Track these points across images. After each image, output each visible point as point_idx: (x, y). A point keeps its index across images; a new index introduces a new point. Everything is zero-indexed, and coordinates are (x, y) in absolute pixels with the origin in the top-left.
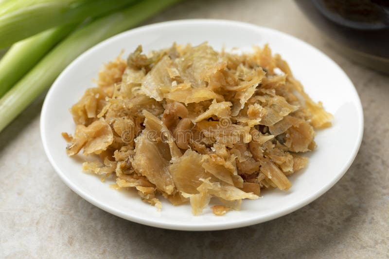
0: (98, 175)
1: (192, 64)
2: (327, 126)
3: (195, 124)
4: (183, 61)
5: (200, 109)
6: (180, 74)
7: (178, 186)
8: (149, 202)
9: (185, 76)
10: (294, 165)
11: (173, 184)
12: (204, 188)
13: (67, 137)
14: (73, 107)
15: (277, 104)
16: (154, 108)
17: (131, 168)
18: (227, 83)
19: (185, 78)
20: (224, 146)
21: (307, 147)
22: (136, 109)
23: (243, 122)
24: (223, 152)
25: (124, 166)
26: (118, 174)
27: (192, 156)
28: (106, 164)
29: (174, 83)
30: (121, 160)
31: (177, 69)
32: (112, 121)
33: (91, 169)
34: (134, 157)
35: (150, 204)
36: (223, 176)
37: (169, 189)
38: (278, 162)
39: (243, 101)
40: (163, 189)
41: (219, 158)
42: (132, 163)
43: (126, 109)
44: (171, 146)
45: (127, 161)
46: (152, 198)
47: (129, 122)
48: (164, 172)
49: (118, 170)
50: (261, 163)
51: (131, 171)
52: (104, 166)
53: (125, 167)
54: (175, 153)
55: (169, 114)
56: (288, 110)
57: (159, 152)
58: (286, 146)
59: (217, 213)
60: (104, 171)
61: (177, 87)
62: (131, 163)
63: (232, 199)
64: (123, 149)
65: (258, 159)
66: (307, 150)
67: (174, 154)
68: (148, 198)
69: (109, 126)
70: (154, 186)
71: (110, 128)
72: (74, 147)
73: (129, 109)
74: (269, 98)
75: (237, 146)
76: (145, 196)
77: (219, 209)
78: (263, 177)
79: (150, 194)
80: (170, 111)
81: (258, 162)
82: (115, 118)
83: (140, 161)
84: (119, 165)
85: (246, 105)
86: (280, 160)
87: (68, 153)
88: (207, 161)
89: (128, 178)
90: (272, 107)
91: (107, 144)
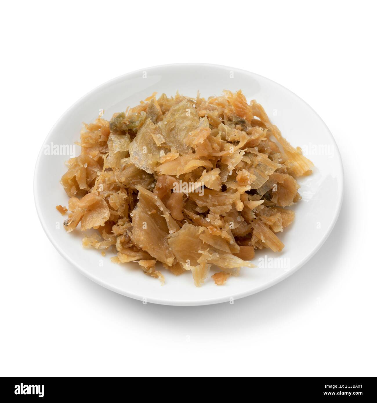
0: (98, 250)
1: (175, 127)
2: (308, 173)
3: (188, 195)
4: (166, 124)
5: (190, 177)
6: (165, 140)
7: (177, 257)
8: (152, 275)
9: (170, 141)
10: (283, 223)
11: (173, 255)
12: (203, 259)
13: (62, 210)
14: (63, 177)
15: (262, 164)
16: (145, 178)
17: (131, 242)
18: (213, 149)
19: (171, 144)
20: (218, 215)
21: (292, 200)
22: (127, 181)
23: (233, 188)
24: (218, 222)
25: (123, 241)
26: (118, 249)
27: (189, 230)
28: (105, 238)
29: (162, 153)
30: (120, 235)
31: (162, 135)
32: (106, 195)
33: (90, 244)
34: (132, 231)
35: (153, 277)
36: (220, 246)
37: (170, 261)
38: (269, 223)
39: (231, 167)
40: (164, 261)
41: (215, 229)
42: (131, 237)
43: (118, 183)
44: (167, 220)
45: (126, 236)
46: (154, 271)
47: (123, 195)
48: (163, 244)
49: (118, 245)
50: (253, 225)
51: (131, 245)
52: (103, 240)
53: (125, 241)
54: (171, 225)
55: (162, 188)
56: (273, 168)
57: (155, 225)
58: (273, 202)
59: (218, 283)
60: (104, 245)
61: (166, 157)
62: (129, 237)
63: (231, 267)
64: (120, 222)
65: (249, 222)
66: (293, 203)
67: (171, 227)
68: (151, 272)
69: (103, 200)
70: (155, 259)
71: (105, 203)
72: (71, 223)
73: (121, 183)
74: (253, 158)
75: (230, 214)
76: (148, 270)
77: (220, 279)
78: (256, 240)
79: (152, 267)
80: (162, 184)
81: (249, 225)
82: (109, 192)
83: (140, 236)
84: (119, 240)
85: (234, 171)
86: (270, 221)
87: (67, 230)
88: (204, 232)
89: (129, 252)
90: (258, 167)
91: (104, 219)
